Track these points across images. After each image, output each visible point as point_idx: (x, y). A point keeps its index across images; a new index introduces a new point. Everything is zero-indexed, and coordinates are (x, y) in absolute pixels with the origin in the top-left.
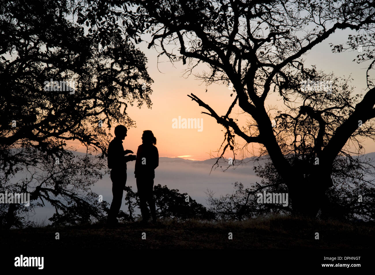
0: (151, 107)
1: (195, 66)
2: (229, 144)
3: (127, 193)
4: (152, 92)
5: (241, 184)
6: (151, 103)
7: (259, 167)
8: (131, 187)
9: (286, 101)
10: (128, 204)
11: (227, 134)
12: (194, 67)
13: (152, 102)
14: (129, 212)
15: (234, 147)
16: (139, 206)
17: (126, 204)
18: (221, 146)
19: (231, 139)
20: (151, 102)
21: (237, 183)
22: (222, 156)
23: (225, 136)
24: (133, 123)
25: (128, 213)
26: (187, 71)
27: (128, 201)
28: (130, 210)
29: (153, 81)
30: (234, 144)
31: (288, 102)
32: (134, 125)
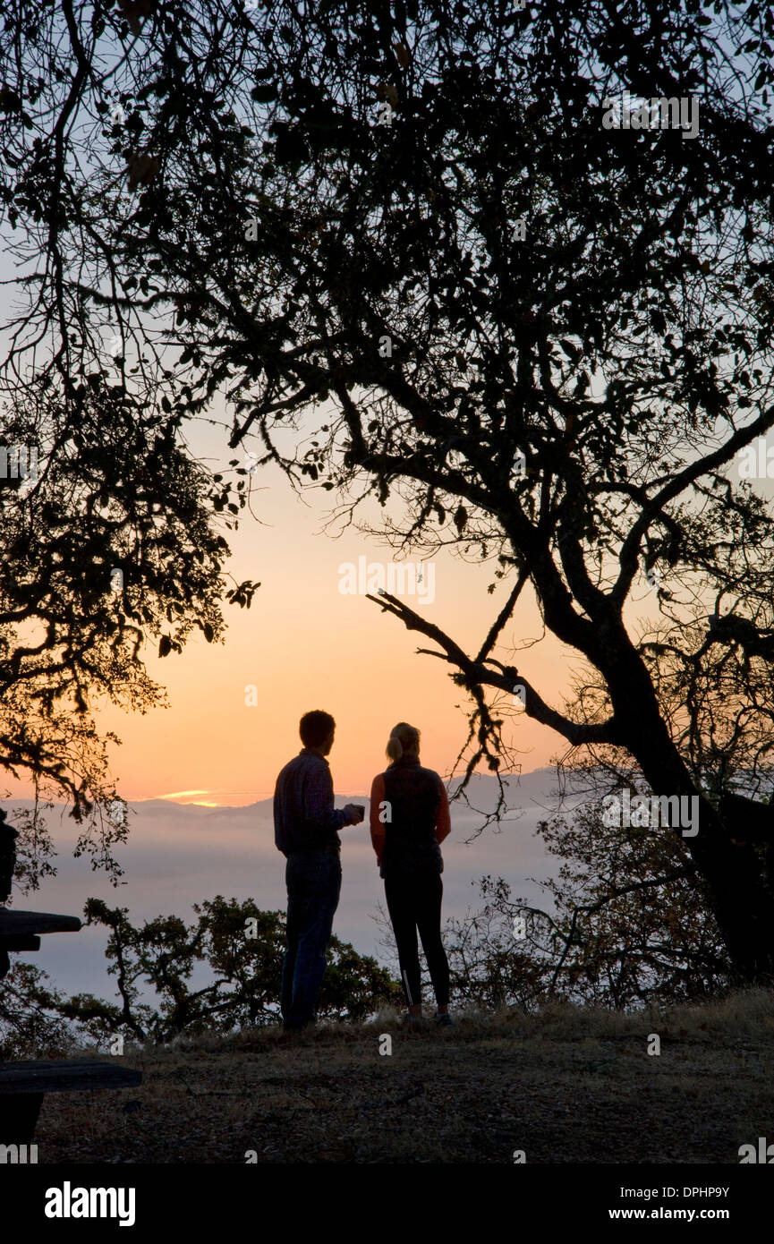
0: (221, 636)
1: (364, 496)
2: (485, 750)
3: (112, 932)
5: (501, 884)
6: (222, 625)
7: (554, 821)
8: (126, 911)
9: (664, 602)
10: (118, 971)
11: (479, 719)
12: (359, 500)
13: (225, 622)
14: (121, 997)
15: (501, 758)
16: (149, 977)
17: (111, 971)
18: (460, 757)
19: (490, 735)
20: (222, 620)
21: (490, 881)
22: (461, 791)
23: (472, 722)
24: (158, 693)
25: (119, 1003)
26: (337, 512)
27: (116, 959)
28: (124, 993)
29: (228, 551)
30: (502, 749)
31: (671, 604)
32: (161, 701)
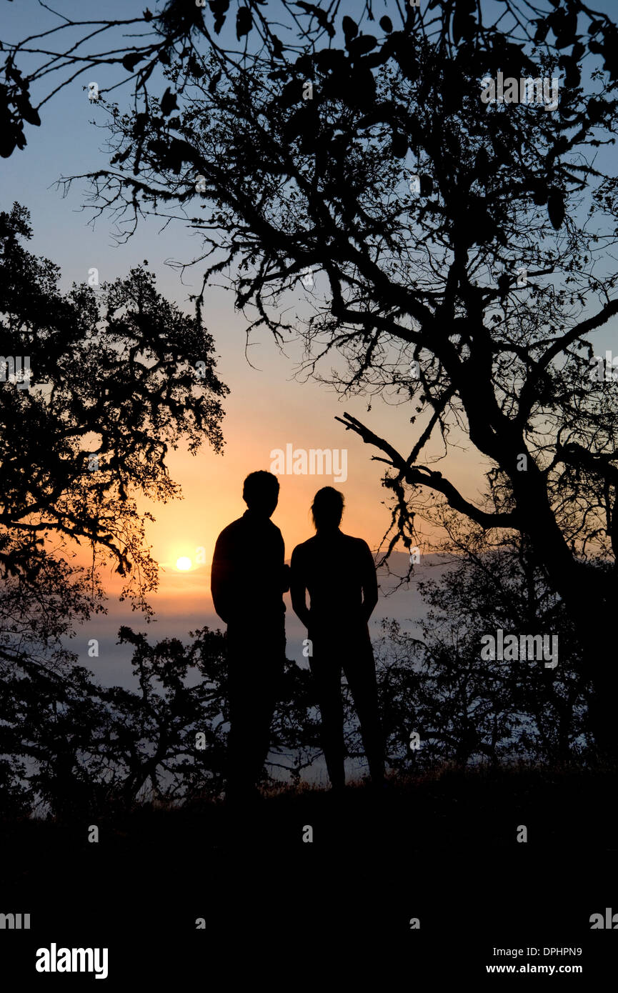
0: (222, 449)
1: (323, 354)
2: (402, 533)
3: (136, 648)
4: (223, 415)
5: (394, 623)
6: (222, 442)
8: (146, 635)
9: (529, 433)
10: (140, 674)
11: (399, 511)
12: (319, 357)
13: (224, 440)
14: (141, 690)
15: (413, 539)
16: (159, 677)
17: (135, 673)
18: (384, 538)
19: (406, 523)
20: (222, 439)
21: (388, 621)
22: (384, 561)
23: (394, 514)
24: (175, 489)
25: (140, 694)
26: (305, 364)
27: (138, 666)
28: (143, 688)
29: (228, 389)
30: (414, 533)
31: (533, 434)
32: (178, 494)
